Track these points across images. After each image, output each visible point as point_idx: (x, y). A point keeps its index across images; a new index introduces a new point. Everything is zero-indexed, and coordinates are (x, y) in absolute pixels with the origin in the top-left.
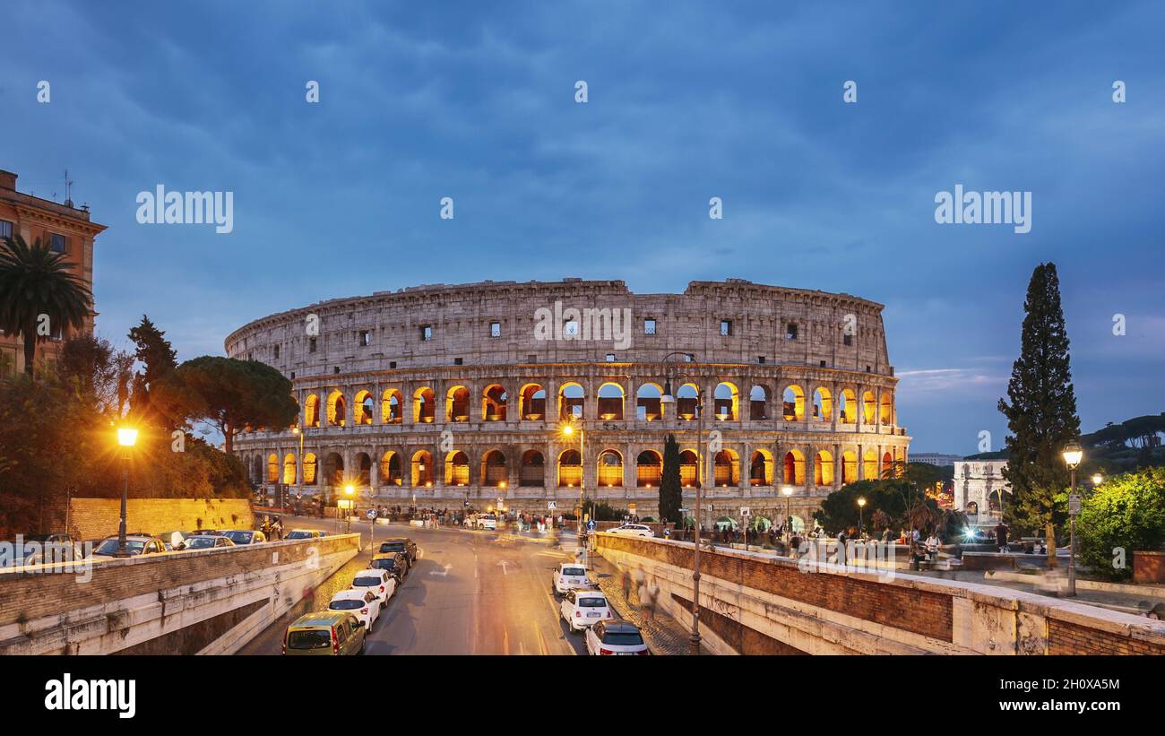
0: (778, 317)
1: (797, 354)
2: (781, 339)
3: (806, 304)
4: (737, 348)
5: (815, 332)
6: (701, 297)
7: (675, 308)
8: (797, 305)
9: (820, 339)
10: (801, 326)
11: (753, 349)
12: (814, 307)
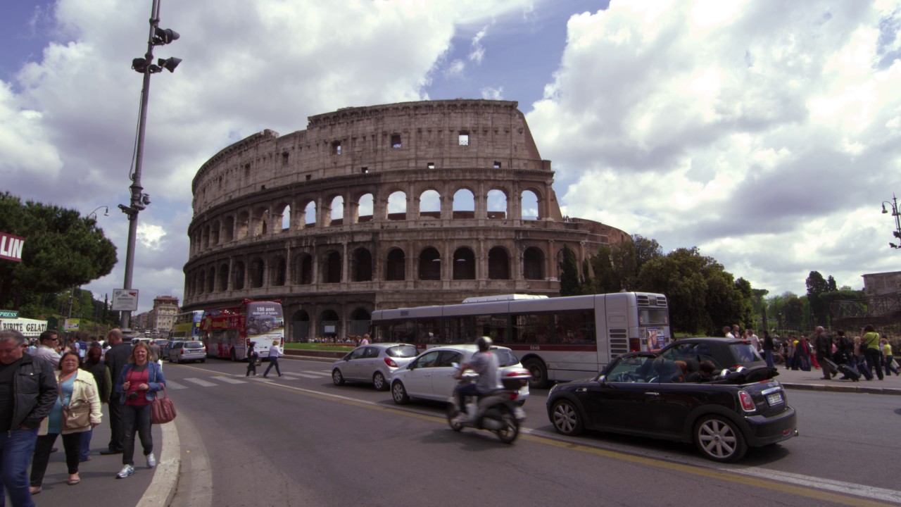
0: (380, 131)
1: (399, 160)
2: (383, 150)
3: (409, 115)
4: (343, 164)
5: (421, 138)
6: (318, 128)
7: (300, 141)
8: (400, 118)
9: (426, 143)
10: (403, 136)
11: (357, 162)
12: (419, 116)
